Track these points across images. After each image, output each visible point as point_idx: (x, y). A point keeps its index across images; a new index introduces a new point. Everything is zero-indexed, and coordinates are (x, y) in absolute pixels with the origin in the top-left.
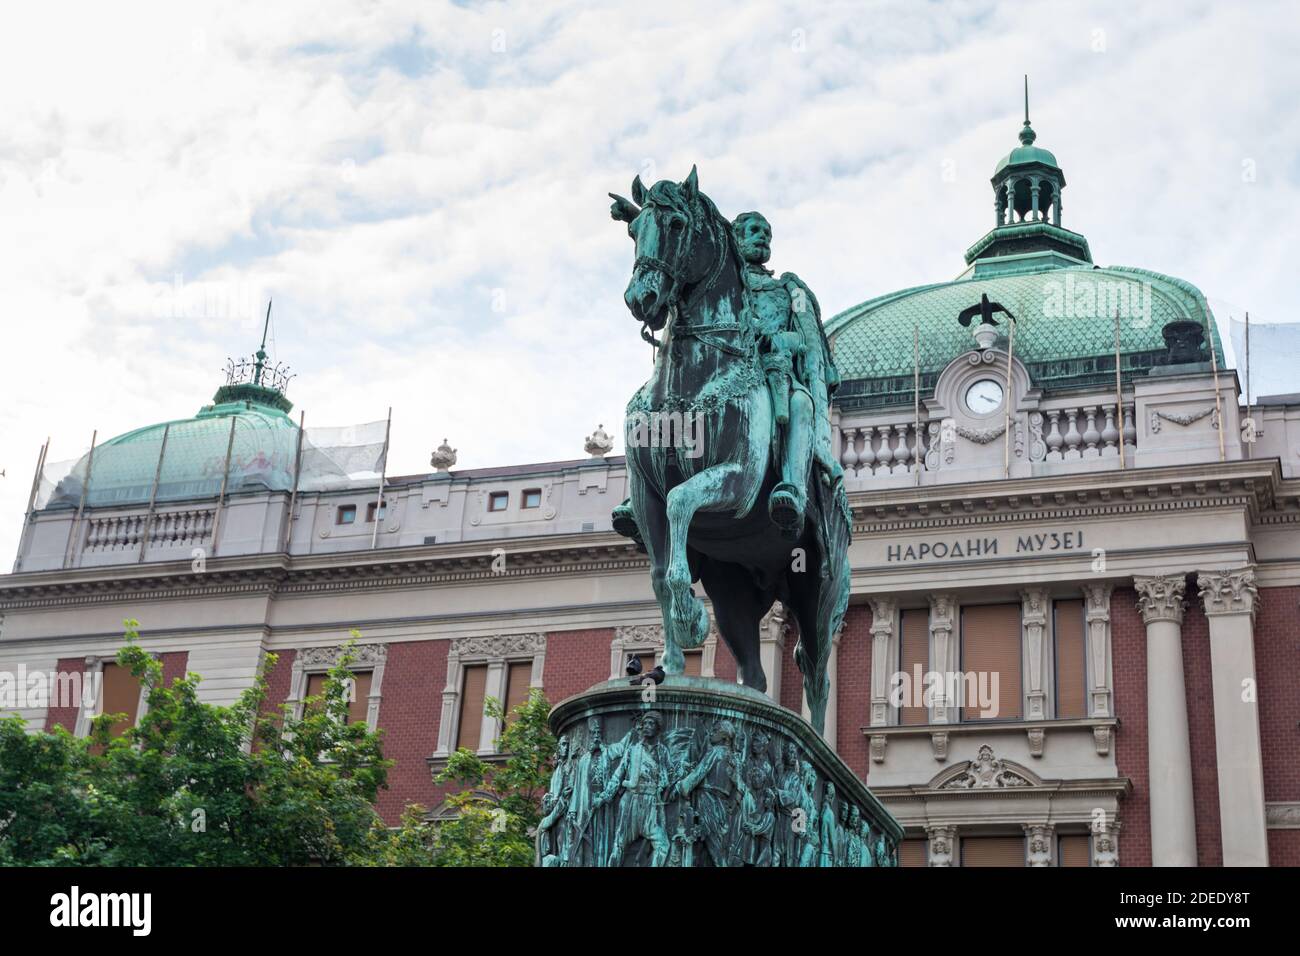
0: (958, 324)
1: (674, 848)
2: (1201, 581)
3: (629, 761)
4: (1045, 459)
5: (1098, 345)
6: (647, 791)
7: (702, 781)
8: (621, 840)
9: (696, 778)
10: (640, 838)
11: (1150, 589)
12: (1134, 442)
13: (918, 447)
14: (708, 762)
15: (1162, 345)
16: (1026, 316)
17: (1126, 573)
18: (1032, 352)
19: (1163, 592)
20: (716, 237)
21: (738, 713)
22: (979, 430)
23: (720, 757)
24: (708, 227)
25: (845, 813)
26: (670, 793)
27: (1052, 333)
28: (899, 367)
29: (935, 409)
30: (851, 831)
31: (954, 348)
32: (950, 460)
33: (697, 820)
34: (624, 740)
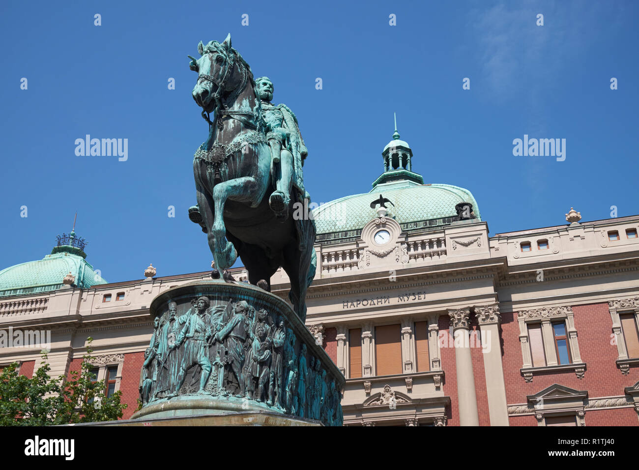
0: (371, 208)
1: (214, 368)
2: (476, 310)
3: (189, 324)
4: (408, 262)
5: (429, 215)
6: (199, 338)
7: (230, 332)
8: (184, 366)
9: (227, 331)
10: (195, 363)
11: (455, 315)
12: (446, 254)
13: (355, 259)
14: (233, 322)
15: (456, 214)
16: (398, 205)
17: (445, 309)
18: (401, 218)
19: (460, 316)
20: (241, 70)
21: (250, 298)
22: (381, 251)
23: (240, 319)
24: (237, 64)
25: (313, 363)
26: (212, 339)
27: (410, 211)
28: (346, 227)
29: (361, 243)
30: (317, 372)
31: (369, 218)
32: (368, 264)
33: (227, 353)
34: (187, 313)
